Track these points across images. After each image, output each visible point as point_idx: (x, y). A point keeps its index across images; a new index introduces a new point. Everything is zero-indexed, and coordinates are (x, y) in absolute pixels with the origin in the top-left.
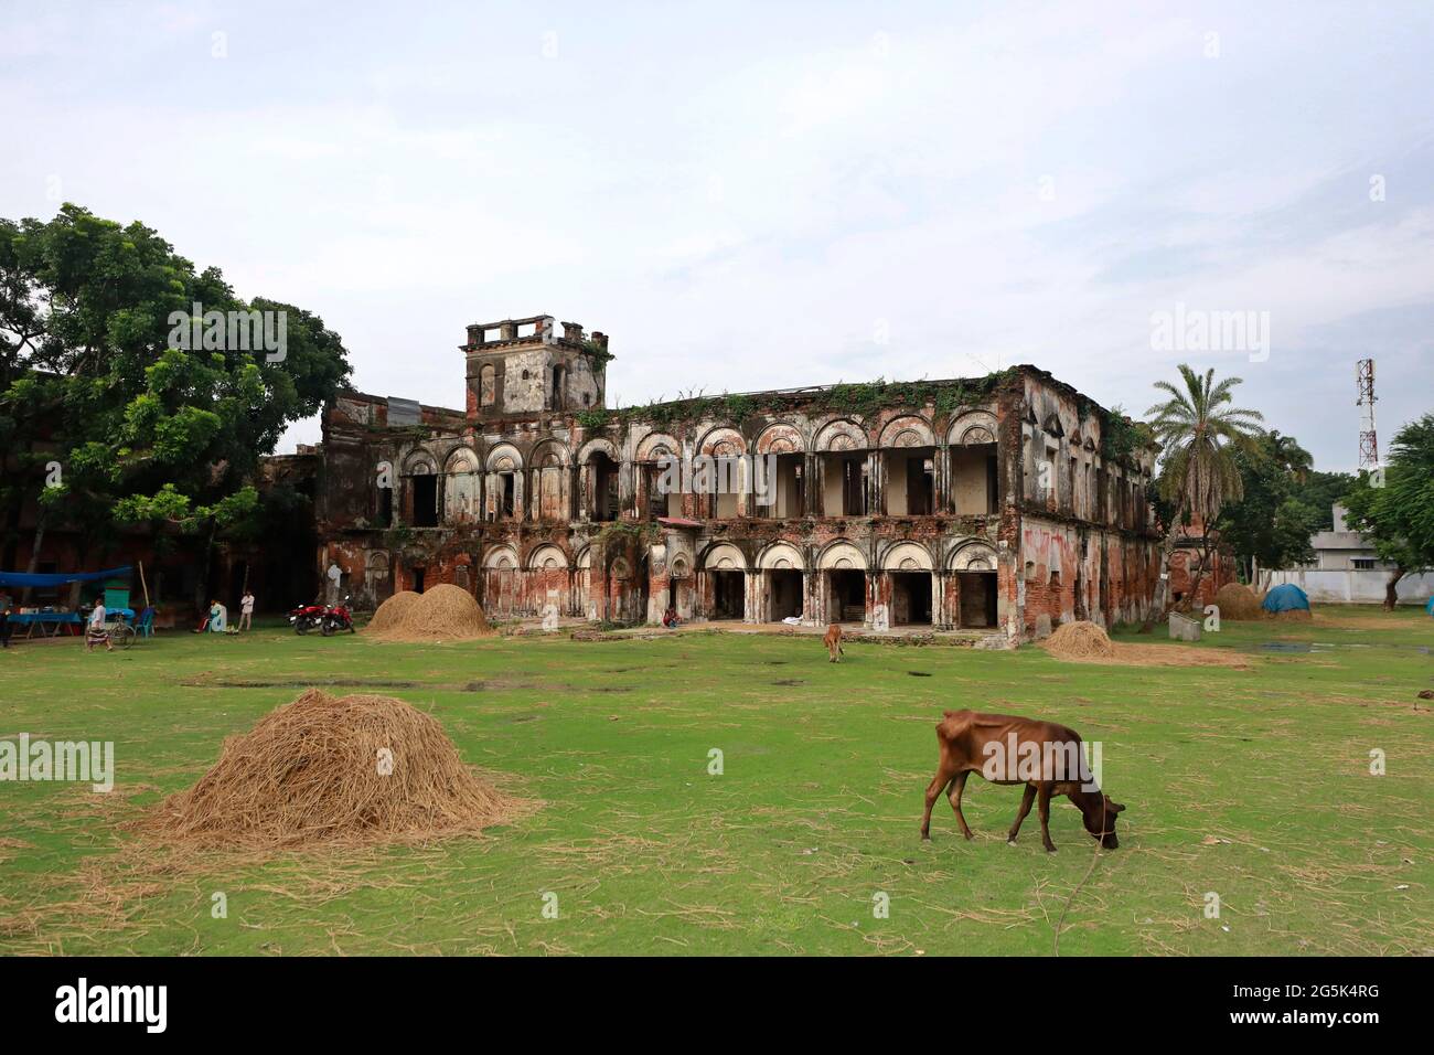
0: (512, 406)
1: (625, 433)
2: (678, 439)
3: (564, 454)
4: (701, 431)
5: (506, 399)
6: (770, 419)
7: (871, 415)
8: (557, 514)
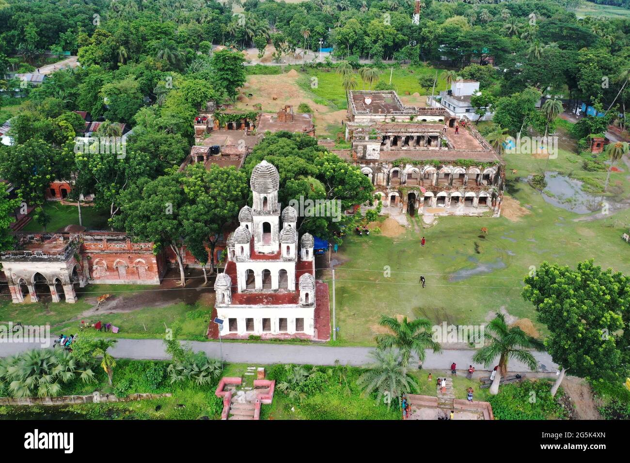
0: (368, 157)
1: (404, 167)
2: (419, 169)
3: (386, 171)
4: (425, 167)
5: (367, 156)
6: (443, 166)
7: (468, 167)
8: (382, 184)
